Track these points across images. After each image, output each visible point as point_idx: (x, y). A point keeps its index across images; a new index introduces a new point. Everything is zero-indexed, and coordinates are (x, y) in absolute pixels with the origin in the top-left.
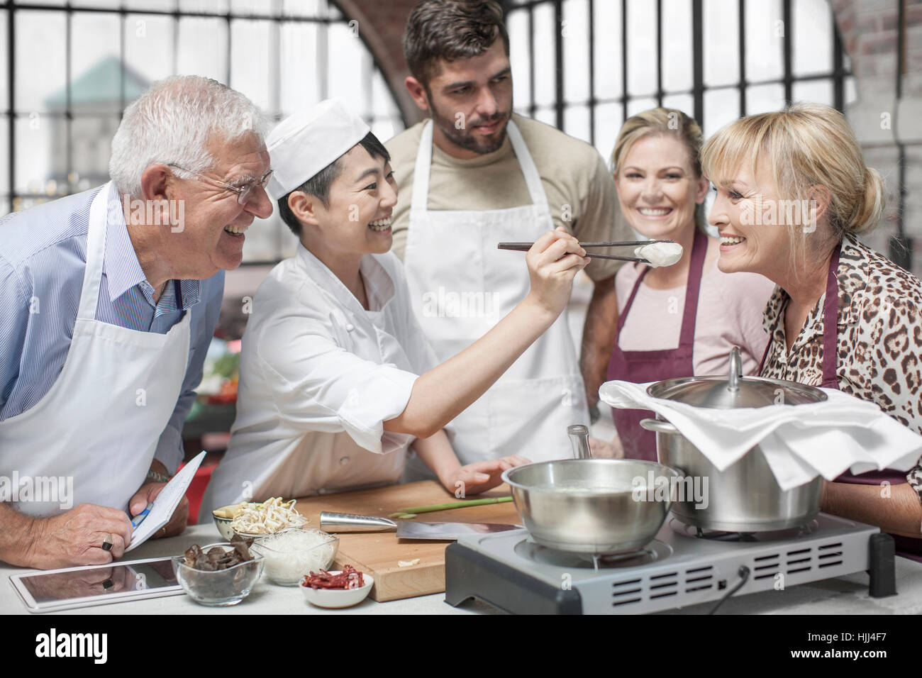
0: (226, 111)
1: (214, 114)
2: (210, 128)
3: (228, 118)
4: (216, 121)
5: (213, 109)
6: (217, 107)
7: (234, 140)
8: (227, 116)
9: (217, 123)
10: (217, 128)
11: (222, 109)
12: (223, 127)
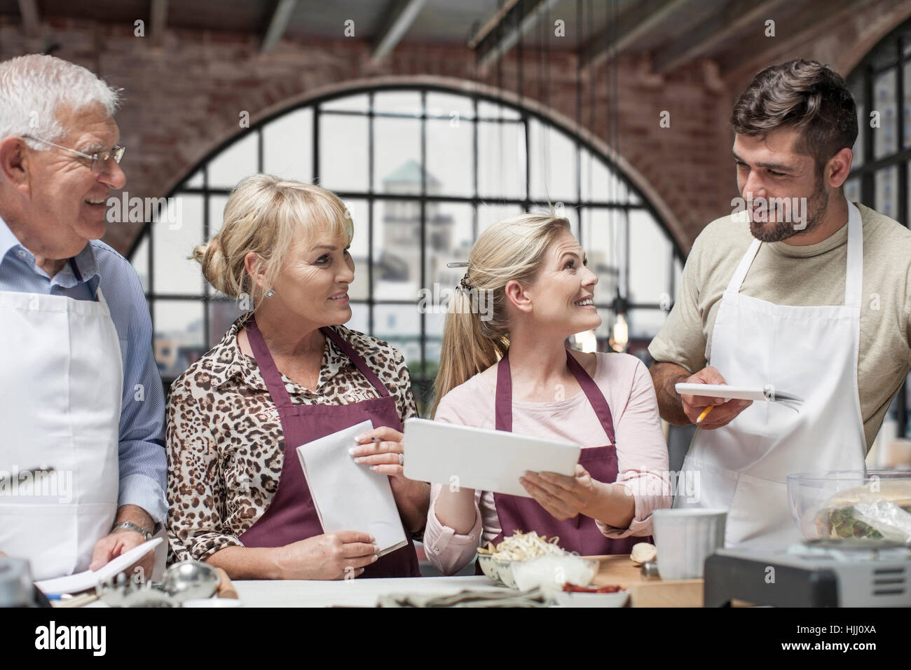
0: (72, 81)
1: (60, 85)
2: (58, 99)
3: (74, 88)
4: (63, 92)
5: (59, 81)
6: (63, 78)
7: (80, 110)
8: (73, 86)
9: (65, 93)
10: (64, 98)
11: (68, 81)
12: (71, 97)
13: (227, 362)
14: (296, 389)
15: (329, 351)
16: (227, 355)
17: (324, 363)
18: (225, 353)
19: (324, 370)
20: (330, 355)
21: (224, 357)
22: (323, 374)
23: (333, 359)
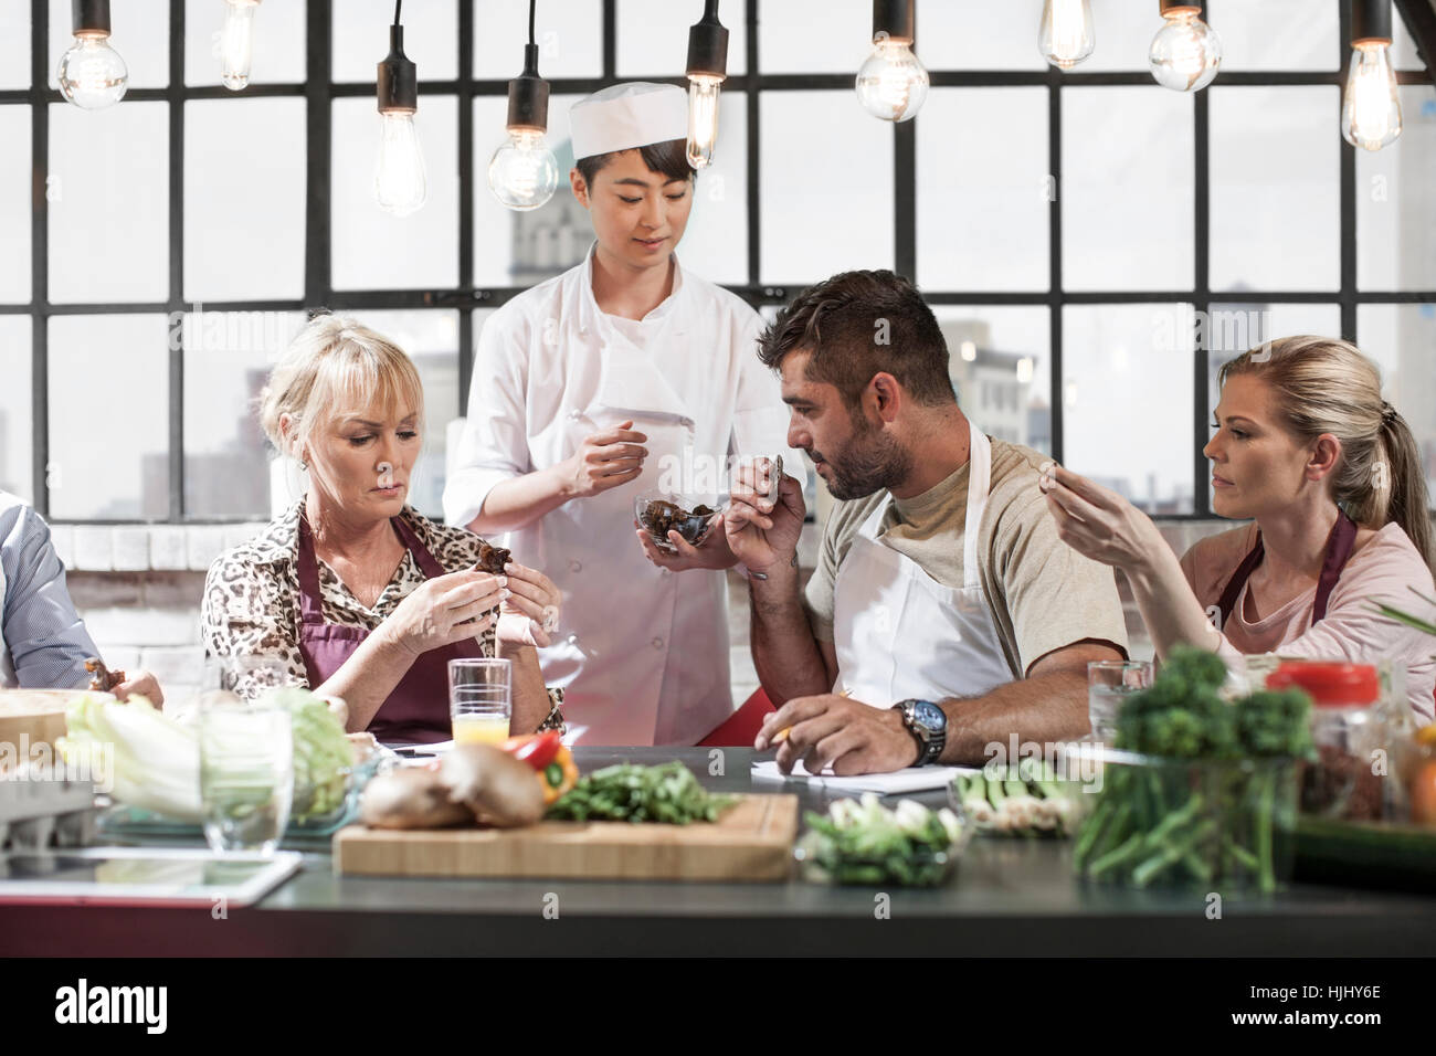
13: (278, 542)
14: (347, 604)
15: (409, 565)
16: (281, 534)
17: (396, 578)
18: (280, 530)
19: (393, 586)
20: (408, 569)
21: (276, 536)
22: (389, 591)
23: (412, 575)
